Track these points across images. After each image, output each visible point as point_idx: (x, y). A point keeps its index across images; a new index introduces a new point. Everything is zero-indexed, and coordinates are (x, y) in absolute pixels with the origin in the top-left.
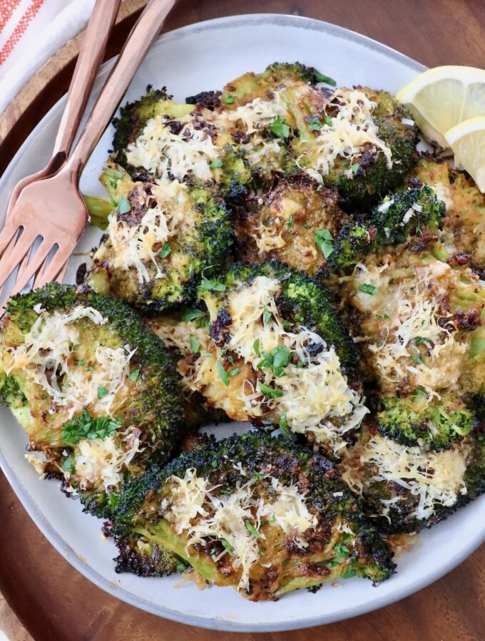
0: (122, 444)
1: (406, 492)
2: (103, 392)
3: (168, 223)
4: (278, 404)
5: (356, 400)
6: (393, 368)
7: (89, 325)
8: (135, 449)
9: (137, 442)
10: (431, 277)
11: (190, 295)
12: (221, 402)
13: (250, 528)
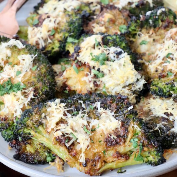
0: (25, 95)
1: (168, 120)
2: (19, 72)
3: (55, 22)
4: (102, 81)
5: (139, 77)
6: (156, 68)
7: (16, 49)
8: (31, 96)
9: (32, 93)
10: (171, 34)
11: (63, 49)
12: (74, 86)
13: (86, 130)
